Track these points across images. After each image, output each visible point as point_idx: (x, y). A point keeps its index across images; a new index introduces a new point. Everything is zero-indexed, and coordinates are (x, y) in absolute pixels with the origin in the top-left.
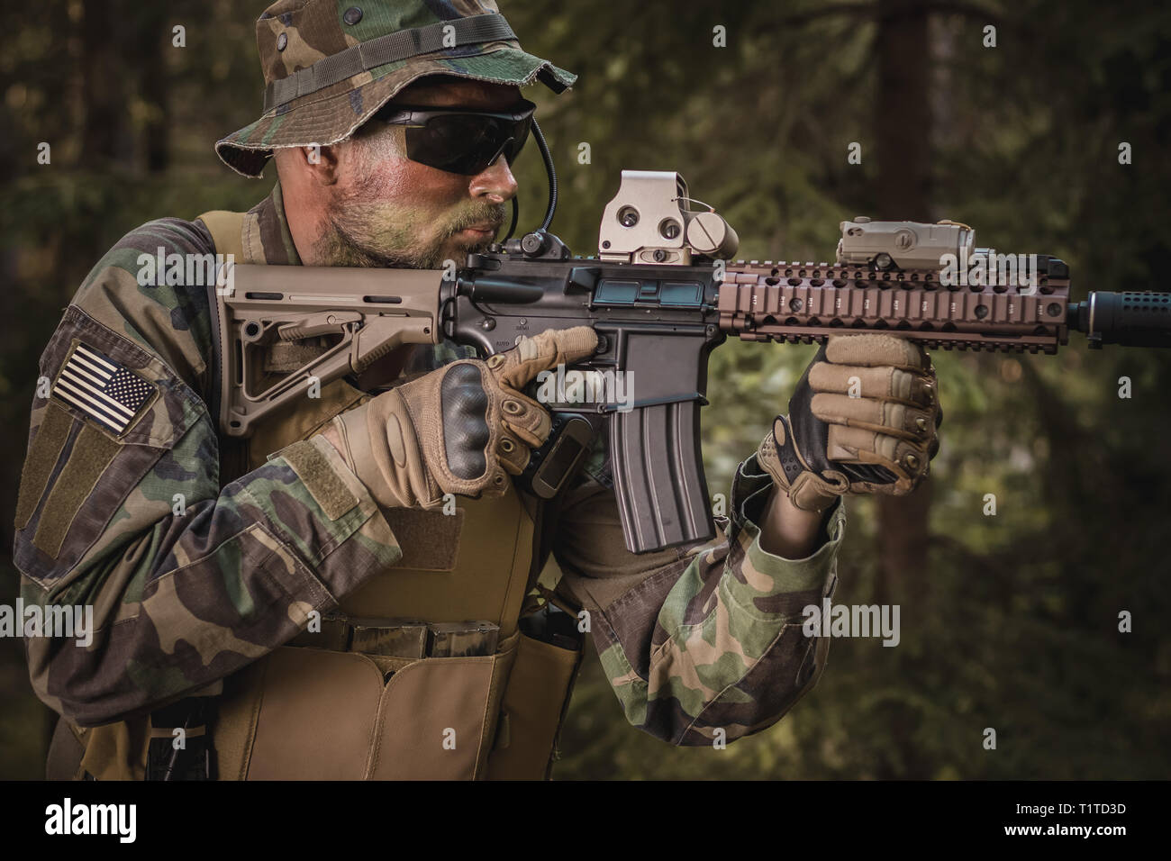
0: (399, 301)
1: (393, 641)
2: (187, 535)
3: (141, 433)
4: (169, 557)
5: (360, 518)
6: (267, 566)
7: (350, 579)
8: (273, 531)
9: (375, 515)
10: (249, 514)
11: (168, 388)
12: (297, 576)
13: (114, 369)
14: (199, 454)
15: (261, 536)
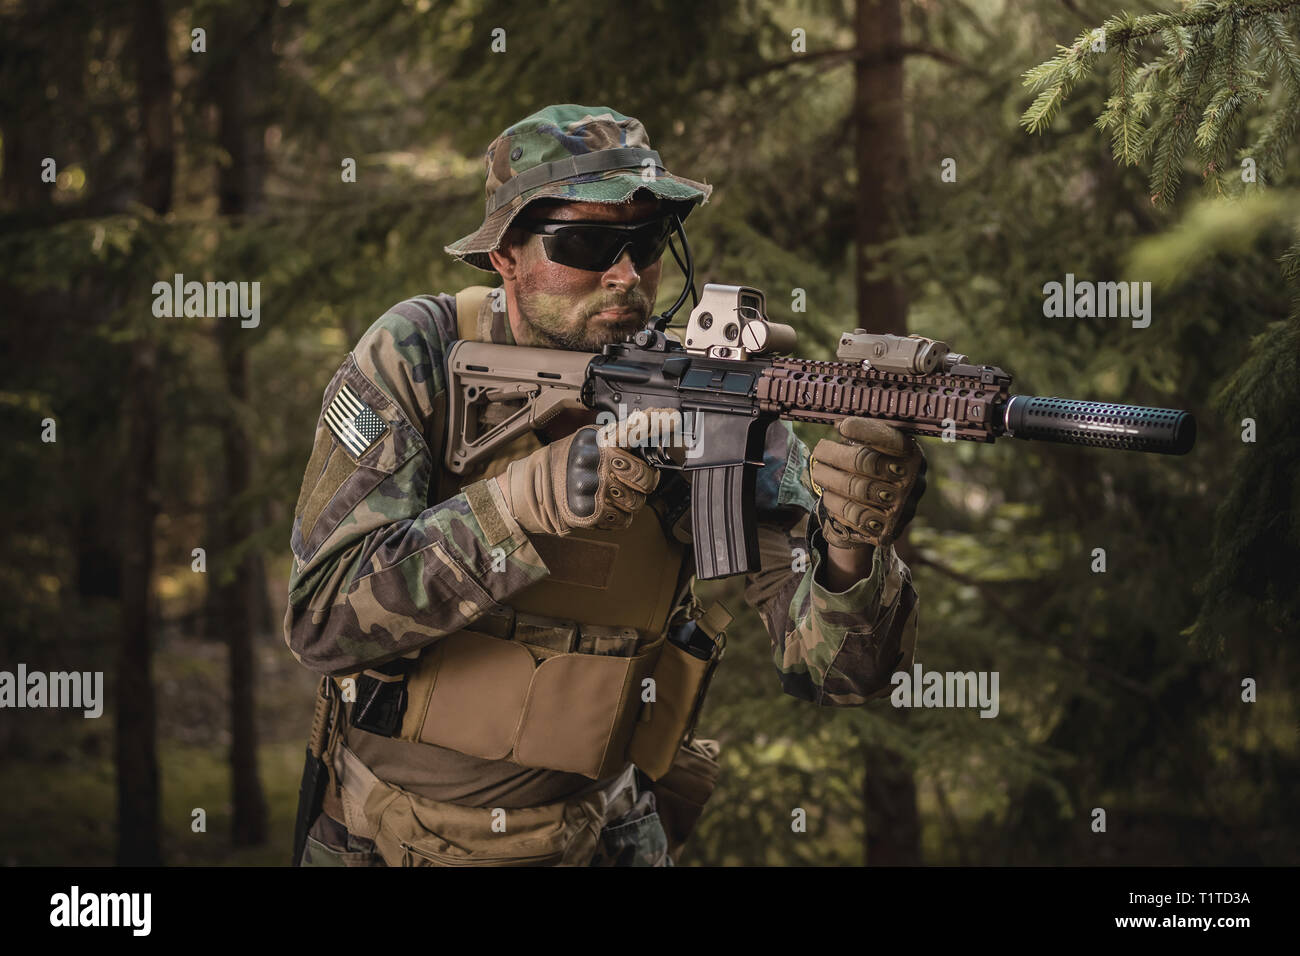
0: (559, 377)
1: (547, 637)
2: (382, 549)
3: (373, 459)
4: (368, 563)
5: (512, 546)
6: (440, 575)
7: (506, 588)
8: (448, 550)
9: (525, 544)
10: (433, 534)
11: (398, 427)
12: (464, 583)
13: (362, 408)
14: (413, 479)
15: (438, 552)
